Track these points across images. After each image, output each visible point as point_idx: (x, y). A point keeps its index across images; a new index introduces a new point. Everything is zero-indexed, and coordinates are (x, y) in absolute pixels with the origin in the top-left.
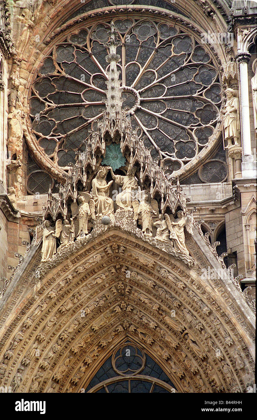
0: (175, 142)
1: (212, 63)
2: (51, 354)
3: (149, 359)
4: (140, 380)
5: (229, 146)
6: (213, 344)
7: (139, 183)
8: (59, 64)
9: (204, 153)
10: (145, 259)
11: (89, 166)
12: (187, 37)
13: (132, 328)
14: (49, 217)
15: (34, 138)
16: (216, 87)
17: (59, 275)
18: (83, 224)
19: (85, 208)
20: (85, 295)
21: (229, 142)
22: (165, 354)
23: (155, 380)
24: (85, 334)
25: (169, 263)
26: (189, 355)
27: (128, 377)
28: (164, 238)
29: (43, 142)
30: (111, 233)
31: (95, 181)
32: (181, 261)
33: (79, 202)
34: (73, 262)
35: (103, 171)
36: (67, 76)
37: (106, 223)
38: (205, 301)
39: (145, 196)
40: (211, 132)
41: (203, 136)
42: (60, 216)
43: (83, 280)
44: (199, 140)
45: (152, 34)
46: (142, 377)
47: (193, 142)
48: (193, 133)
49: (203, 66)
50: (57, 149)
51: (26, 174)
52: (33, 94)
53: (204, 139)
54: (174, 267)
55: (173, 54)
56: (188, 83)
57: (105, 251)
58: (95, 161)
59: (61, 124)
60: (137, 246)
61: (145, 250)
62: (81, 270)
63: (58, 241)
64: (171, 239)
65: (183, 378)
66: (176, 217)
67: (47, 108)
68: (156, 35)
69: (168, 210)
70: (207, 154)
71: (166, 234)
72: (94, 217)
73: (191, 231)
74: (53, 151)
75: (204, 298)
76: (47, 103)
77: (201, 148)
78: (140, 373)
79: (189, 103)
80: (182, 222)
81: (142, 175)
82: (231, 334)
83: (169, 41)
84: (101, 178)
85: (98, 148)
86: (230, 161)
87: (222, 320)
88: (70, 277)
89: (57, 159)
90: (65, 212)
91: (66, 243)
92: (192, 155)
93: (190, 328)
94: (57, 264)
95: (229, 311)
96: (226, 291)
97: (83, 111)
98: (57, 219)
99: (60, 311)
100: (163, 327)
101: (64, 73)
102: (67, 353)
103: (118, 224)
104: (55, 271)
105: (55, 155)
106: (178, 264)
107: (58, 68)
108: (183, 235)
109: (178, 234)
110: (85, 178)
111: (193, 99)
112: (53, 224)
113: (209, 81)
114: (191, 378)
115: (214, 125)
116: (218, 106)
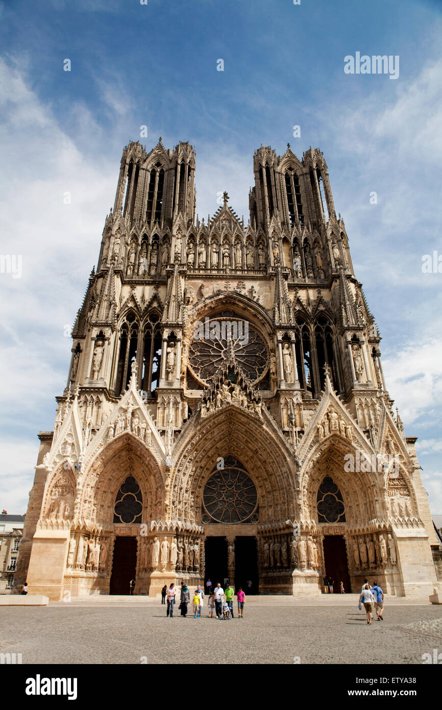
0: (249, 373)
1: (263, 343)
2: (201, 456)
3: (239, 462)
4: (234, 470)
5: (272, 376)
6: (270, 455)
7: (242, 388)
9: (261, 378)
10: (244, 419)
11: (222, 379)
12: (253, 332)
13: (232, 448)
14: (204, 399)
15: (191, 367)
16: (265, 352)
17: (207, 424)
18: (219, 404)
19: (219, 396)
20: (216, 433)
21: (272, 374)
22: (246, 458)
23: (240, 470)
24: (214, 449)
25: (254, 422)
26: (257, 460)
27: (229, 468)
28: (253, 411)
29: (194, 369)
30: (230, 408)
31: (223, 385)
32: (259, 421)
33: (217, 394)
34: (214, 419)
35: (227, 381)
36: (204, 342)
37: (228, 403)
38: (269, 438)
39: (245, 393)
40: (264, 370)
41: (261, 371)
42: (209, 399)
43: (216, 426)
44: (259, 372)
46: (235, 468)
47: (256, 373)
48: (256, 370)
49: (260, 344)
50: (200, 372)
51: (187, 381)
52: (190, 348)
53: (261, 373)
54: (256, 423)
57: (227, 415)
59: (202, 362)
60: (240, 414)
61: (244, 416)
62: (216, 422)
63: (208, 409)
64: (256, 412)
65: (253, 469)
66: (257, 403)
67: (196, 355)
69: (255, 399)
70: (263, 379)
71: (254, 409)
72: (223, 400)
73: (264, 409)
74: (198, 372)
75: (268, 437)
76: (196, 353)
77: (259, 376)
78: (234, 467)
79: (255, 358)
80: (260, 405)
81: (244, 384)
82: (279, 452)
84: (226, 385)
86: (272, 382)
87: (275, 446)
88: (212, 425)
89: (200, 376)
90: (211, 397)
91: (212, 410)
92: (256, 378)
93: (259, 449)
94: (207, 419)
95: (278, 442)
96: (278, 434)
99: (205, 439)
100: (246, 448)
102: (206, 456)
103: (233, 404)
104: (206, 422)
105: (199, 374)
106: (258, 422)
108: (260, 411)
109: (258, 410)
111: (256, 356)
112: (206, 402)
113: (262, 350)
114: (257, 469)
115: (265, 367)
116: (267, 360)
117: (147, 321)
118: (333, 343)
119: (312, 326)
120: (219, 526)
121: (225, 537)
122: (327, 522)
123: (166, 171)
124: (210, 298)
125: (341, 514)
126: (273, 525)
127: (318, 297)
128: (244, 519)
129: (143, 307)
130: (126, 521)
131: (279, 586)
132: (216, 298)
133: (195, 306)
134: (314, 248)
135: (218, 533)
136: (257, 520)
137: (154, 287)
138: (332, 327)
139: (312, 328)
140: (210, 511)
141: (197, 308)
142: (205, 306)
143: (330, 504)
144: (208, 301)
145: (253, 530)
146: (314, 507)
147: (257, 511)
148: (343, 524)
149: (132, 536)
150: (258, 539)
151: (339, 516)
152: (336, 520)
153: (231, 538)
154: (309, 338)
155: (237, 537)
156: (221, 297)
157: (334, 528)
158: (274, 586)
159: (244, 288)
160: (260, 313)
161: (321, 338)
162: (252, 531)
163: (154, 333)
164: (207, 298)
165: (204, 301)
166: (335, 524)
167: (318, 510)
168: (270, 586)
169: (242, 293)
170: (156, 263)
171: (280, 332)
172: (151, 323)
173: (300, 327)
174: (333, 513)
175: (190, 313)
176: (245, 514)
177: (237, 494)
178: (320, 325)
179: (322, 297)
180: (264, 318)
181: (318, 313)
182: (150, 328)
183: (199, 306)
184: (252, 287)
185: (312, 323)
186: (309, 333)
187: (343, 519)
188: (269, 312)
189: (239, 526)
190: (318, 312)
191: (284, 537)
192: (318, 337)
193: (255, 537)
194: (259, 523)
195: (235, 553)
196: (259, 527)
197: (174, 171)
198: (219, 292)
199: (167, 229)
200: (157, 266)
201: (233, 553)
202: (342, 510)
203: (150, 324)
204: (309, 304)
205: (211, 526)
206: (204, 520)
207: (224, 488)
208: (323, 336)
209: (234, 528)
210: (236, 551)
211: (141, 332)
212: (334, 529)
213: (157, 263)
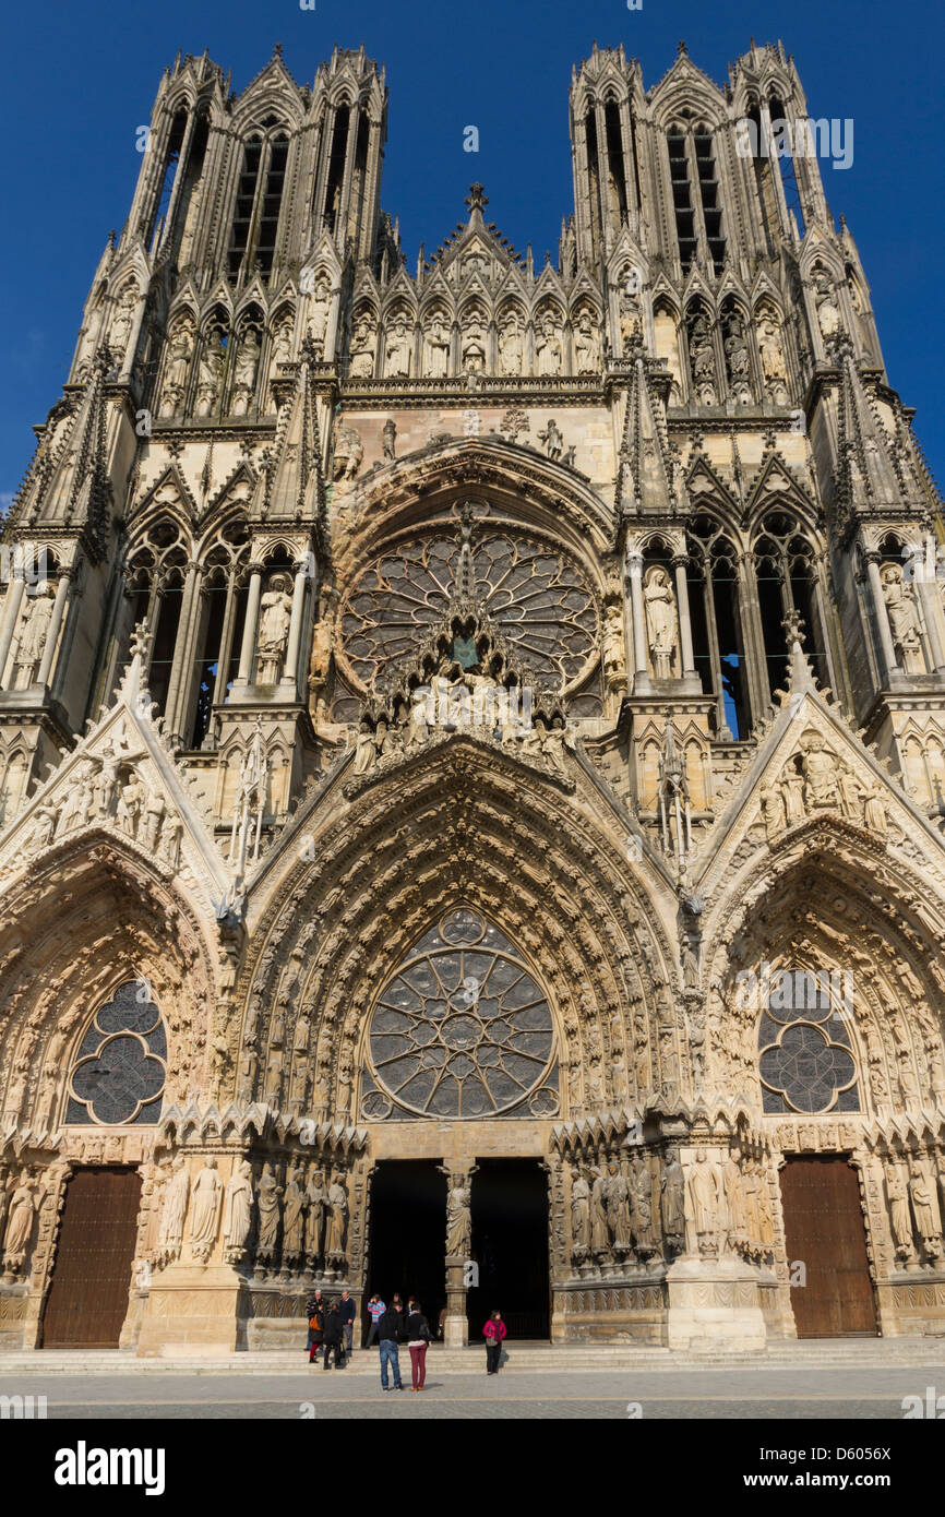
1: (583, 586)
4: (477, 954)
5: (611, 674)
7: (499, 684)
8: (384, 579)
9: (574, 684)
11: (429, 658)
13: (471, 887)
15: (346, 660)
16: (590, 613)
17: (377, 798)
23: (498, 953)
27: (461, 947)
29: (355, 664)
30: (455, 744)
31: (435, 677)
32: (556, 782)
33: (411, 702)
34: (398, 782)
35: (447, 666)
36: (395, 592)
38: (588, 837)
40: (581, 661)
41: (574, 666)
42: (383, 717)
44: (567, 671)
45: (509, 551)
46: (482, 948)
47: (559, 673)
48: (559, 663)
49: (573, 589)
50: (375, 674)
51: (331, 700)
53: (574, 670)
54: (544, 792)
55: (534, 574)
56: (553, 607)
57: (444, 771)
58: (437, 652)
59: (382, 646)
60: (492, 764)
62: (410, 793)
63: (379, 751)
64: (544, 753)
67: (364, 627)
68: (512, 554)
70: (579, 685)
71: (537, 745)
74: (369, 675)
75: (586, 832)
76: (365, 621)
77: (569, 681)
78: (479, 943)
79: (556, 630)
80: (560, 733)
81: (504, 672)
83: (530, 560)
84: (443, 676)
85: (443, 637)
86: (608, 692)
90: (391, 712)
91: (392, 753)
92: (557, 687)
94: (376, 781)
95: (621, 848)
96: (620, 822)
97: (414, 631)
98: (379, 720)
101: (390, 589)
103: (467, 732)
104: (371, 791)
105: (372, 680)
106: (551, 786)
107: (382, 582)
108: (560, 749)
109: (553, 746)
110: (422, 672)
111: (560, 625)
112: (373, 730)
113: (579, 606)
115: (588, 652)
116: (594, 634)
117: (216, 540)
118: (813, 586)
119: (745, 536)
120: (421, 1125)
121: (440, 1161)
122: (793, 1111)
123: (293, 136)
124: (413, 458)
125: (841, 1083)
126: (605, 1118)
127: (765, 455)
128: (506, 1103)
129: (201, 501)
130: (108, 1116)
131: (619, 1315)
132: (431, 459)
133: (364, 484)
134: (754, 324)
135: (415, 1150)
136: (551, 1105)
137: (242, 446)
138: (810, 538)
139: (745, 543)
140: (391, 1081)
141: (369, 488)
142: (397, 482)
143: (804, 1056)
144: (405, 468)
145: (537, 1138)
146: (750, 1063)
147: (553, 1078)
148: (849, 1118)
149: (125, 1162)
150: (553, 1166)
151: (836, 1091)
152: (826, 1104)
153: (459, 1165)
154: (733, 574)
155: (479, 1160)
156: (448, 453)
157: (818, 1129)
158: (605, 1316)
159: (526, 428)
160: (573, 497)
161: (775, 573)
162: (532, 1141)
163: (237, 573)
164: (404, 459)
165: (395, 468)
166: (823, 1118)
167: (763, 1073)
168: (591, 1317)
169: (520, 442)
170: (250, 385)
171: (638, 533)
172: (229, 547)
173: (706, 544)
174: (816, 1084)
175: (347, 501)
176: (509, 1088)
177: (484, 1027)
178: (770, 535)
179: (779, 455)
180: (587, 508)
181: (766, 499)
182: (226, 560)
183: (378, 482)
184: (551, 423)
185: (745, 529)
186: (733, 559)
187: (850, 1102)
188: (603, 491)
189: (490, 1126)
190: (765, 495)
191: (640, 1154)
192: (765, 571)
193: (541, 1159)
194: (557, 1114)
195: (472, 1213)
196: (559, 1129)
197: (316, 132)
198: (442, 442)
199: (289, 288)
200: (253, 390)
201: (467, 1212)
202: (846, 1074)
203: (225, 551)
204: (737, 476)
205: (393, 1127)
206: (370, 1112)
207: (439, 1010)
208: (784, 568)
209: (472, 1134)
210: (475, 1204)
211: (193, 571)
212: (820, 1132)
213: (255, 382)
